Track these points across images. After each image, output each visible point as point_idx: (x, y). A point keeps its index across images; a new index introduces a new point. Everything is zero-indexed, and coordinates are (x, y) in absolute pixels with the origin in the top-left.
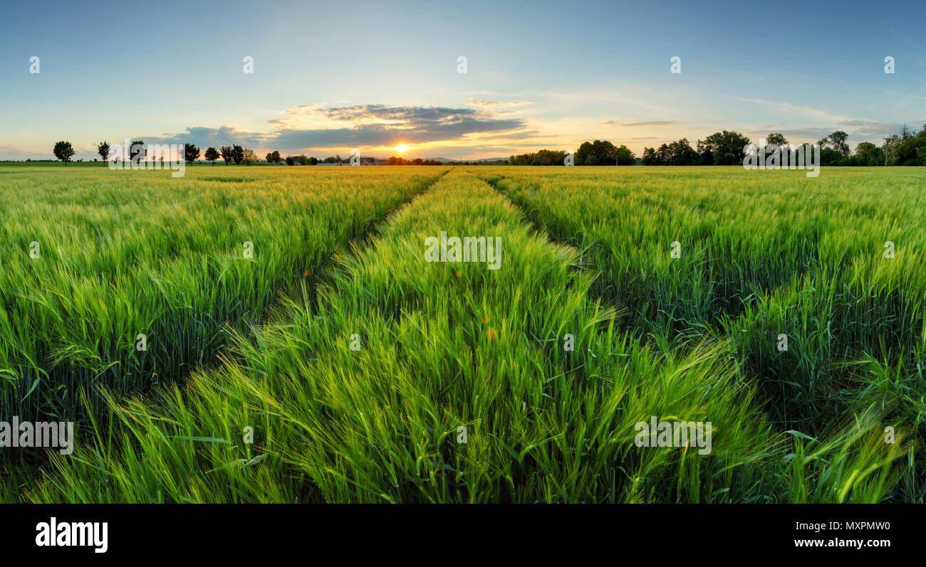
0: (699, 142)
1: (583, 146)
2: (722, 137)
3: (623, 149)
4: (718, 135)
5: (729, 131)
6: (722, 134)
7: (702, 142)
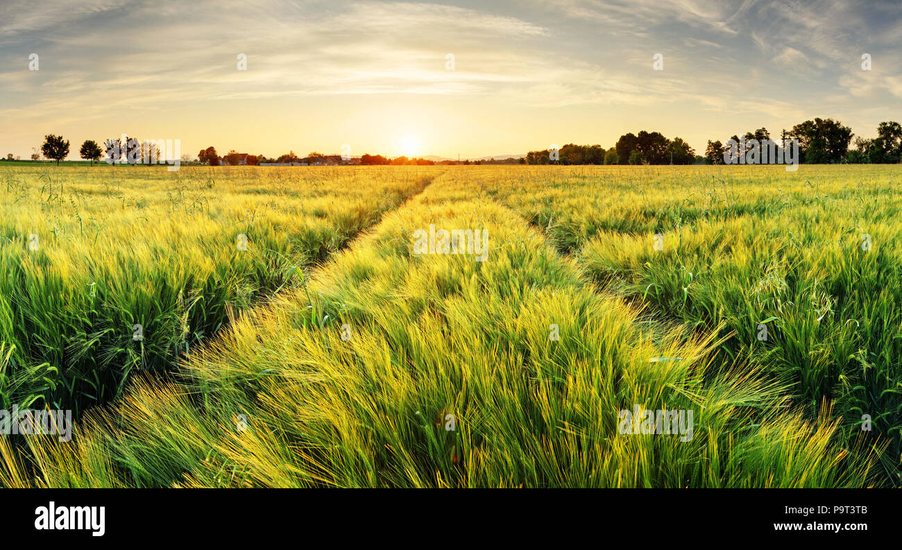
0: (785, 133)
1: (623, 138)
2: (814, 127)
3: (679, 141)
4: (808, 124)
5: (824, 118)
6: (815, 123)
7: (787, 133)
